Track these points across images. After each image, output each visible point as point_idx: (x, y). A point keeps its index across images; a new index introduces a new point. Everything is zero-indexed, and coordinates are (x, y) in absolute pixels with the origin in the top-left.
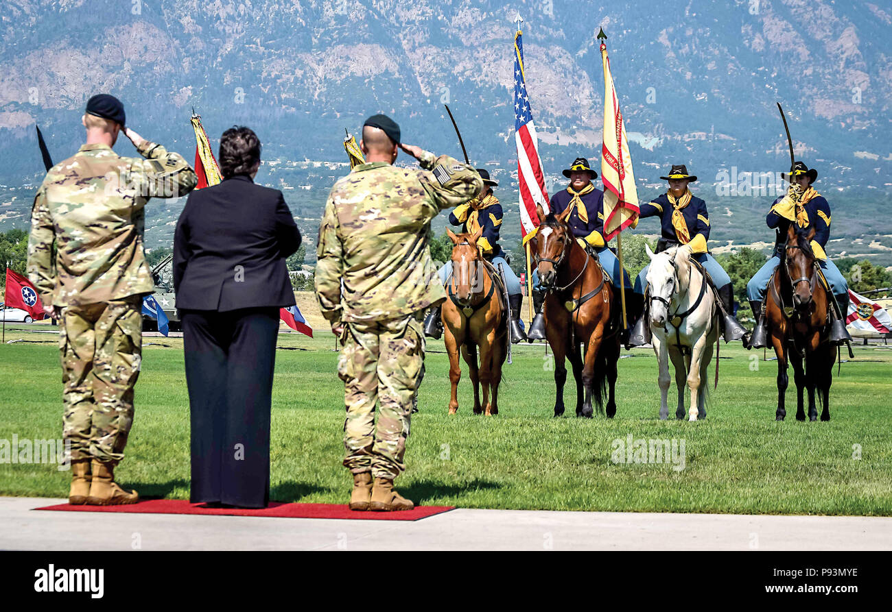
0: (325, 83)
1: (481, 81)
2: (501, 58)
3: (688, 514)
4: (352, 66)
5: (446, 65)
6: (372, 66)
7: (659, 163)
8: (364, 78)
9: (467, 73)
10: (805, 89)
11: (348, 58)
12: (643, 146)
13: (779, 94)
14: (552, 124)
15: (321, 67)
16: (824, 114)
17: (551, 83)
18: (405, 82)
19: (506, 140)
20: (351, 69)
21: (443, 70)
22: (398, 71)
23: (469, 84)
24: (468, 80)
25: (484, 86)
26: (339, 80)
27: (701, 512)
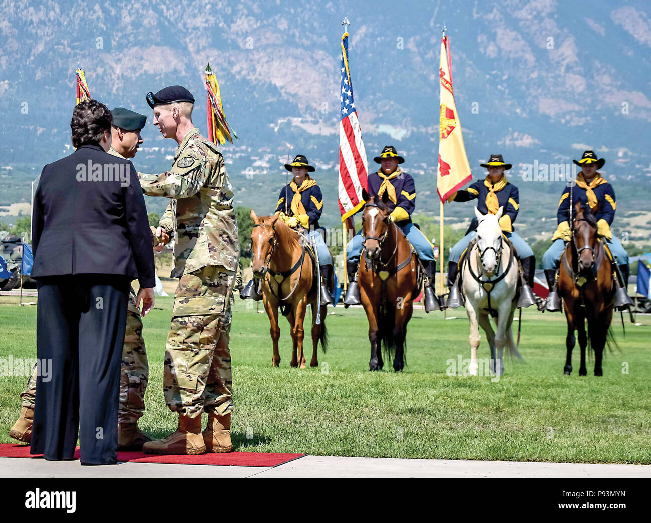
0: (122, 79)
1: (255, 79)
2: (273, 59)
3: (517, 463)
4: (145, 65)
5: (226, 65)
6: (163, 66)
7: (406, 151)
8: (155, 75)
9: (244, 72)
10: (532, 91)
11: (142, 58)
12: (393, 136)
13: (509, 94)
14: (315, 117)
15: (119, 66)
16: (548, 112)
17: (315, 81)
18: (190, 79)
19: (276, 130)
20: (144, 68)
21: (223, 69)
22: (185, 70)
23: (245, 81)
24: (244, 79)
25: (258, 83)
26: (134, 77)
27: (528, 461)
